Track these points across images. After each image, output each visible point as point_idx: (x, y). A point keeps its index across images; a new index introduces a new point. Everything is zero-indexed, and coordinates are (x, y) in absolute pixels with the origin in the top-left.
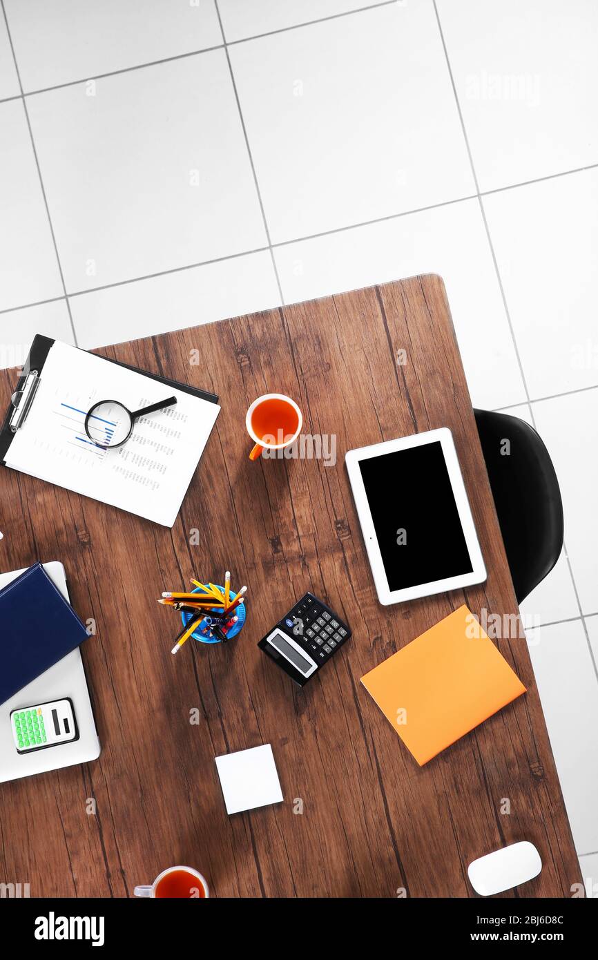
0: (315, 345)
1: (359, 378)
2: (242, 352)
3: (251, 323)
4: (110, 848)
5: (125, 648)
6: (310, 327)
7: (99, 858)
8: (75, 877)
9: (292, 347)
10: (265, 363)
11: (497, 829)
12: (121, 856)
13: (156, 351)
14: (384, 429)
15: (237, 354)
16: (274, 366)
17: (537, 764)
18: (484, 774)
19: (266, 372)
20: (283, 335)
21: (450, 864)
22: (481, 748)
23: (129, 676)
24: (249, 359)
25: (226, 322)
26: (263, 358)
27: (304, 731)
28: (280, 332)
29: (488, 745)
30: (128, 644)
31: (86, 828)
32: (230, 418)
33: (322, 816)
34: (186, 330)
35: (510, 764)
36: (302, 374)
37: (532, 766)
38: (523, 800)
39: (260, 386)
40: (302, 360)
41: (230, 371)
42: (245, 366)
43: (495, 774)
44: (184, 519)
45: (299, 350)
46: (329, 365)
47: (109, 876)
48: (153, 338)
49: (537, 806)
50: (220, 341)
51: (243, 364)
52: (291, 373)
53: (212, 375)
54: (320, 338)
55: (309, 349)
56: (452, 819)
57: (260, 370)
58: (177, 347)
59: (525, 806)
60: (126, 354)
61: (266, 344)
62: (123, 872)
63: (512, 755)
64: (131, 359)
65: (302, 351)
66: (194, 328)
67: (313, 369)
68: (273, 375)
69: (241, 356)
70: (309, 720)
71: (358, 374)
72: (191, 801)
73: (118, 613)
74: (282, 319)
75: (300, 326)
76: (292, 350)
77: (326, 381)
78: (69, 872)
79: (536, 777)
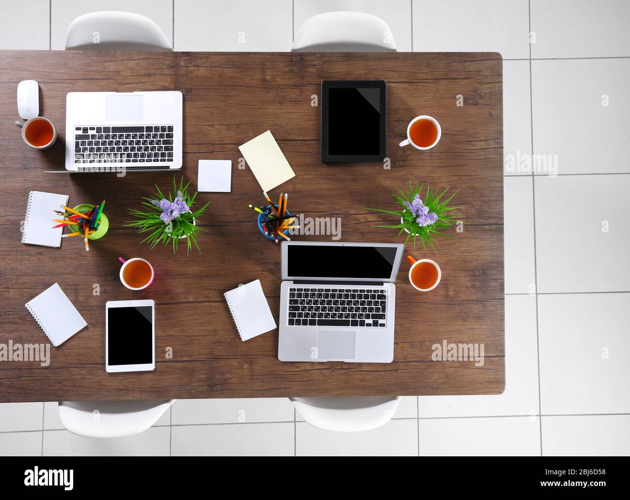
0: (479, 314)
1: (453, 336)
2: (484, 273)
3: (499, 281)
4: (227, 148)
5: (332, 175)
6: (489, 314)
7: (222, 140)
8: (216, 126)
9: (480, 301)
10: (474, 284)
11: (190, 359)
12: (221, 153)
13: (494, 224)
14: (422, 344)
15: (483, 270)
16: (472, 289)
17: (220, 389)
18: (221, 359)
19: (469, 284)
20: (488, 298)
21: (177, 330)
22: (235, 360)
23: (316, 175)
24: (479, 276)
25: (503, 267)
26: (477, 284)
27: (265, 265)
28: (490, 296)
29: (235, 364)
30: (334, 177)
31: (241, 136)
32: (448, 258)
33: (218, 266)
34: (503, 243)
35: (223, 374)
36: (464, 304)
37: (219, 386)
38: (203, 376)
39: (462, 279)
40: (471, 306)
41: (474, 264)
42: (475, 273)
43: (219, 364)
44: (396, 222)
45: (478, 305)
46: (465, 320)
47: (212, 144)
48: (503, 224)
49: (198, 383)
50: (492, 261)
51: (476, 272)
52: (466, 298)
53: (474, 253)
54: (482, 318)
55: (477, 311)
56: (201, 336)
57: (470, 281)
58: (495, 237)
59: (200, 377)
60: (497, 207)
61: (485, 287)
62: (213, 152)
63: (228, 376)
64: (493, 209)
65: (476, 306)
66: (503, 248)
67: (465, 311)
68: (467, 287)
69: (482, 271)
70: (270, 269)
71: (457, 336)
72: (241, 196)
73: (352, 175)
74: (497, 299)
75: (491, 308)
76: (478, 301)
77: (457, 317)
78: (220, 123)
79: (213, 387)
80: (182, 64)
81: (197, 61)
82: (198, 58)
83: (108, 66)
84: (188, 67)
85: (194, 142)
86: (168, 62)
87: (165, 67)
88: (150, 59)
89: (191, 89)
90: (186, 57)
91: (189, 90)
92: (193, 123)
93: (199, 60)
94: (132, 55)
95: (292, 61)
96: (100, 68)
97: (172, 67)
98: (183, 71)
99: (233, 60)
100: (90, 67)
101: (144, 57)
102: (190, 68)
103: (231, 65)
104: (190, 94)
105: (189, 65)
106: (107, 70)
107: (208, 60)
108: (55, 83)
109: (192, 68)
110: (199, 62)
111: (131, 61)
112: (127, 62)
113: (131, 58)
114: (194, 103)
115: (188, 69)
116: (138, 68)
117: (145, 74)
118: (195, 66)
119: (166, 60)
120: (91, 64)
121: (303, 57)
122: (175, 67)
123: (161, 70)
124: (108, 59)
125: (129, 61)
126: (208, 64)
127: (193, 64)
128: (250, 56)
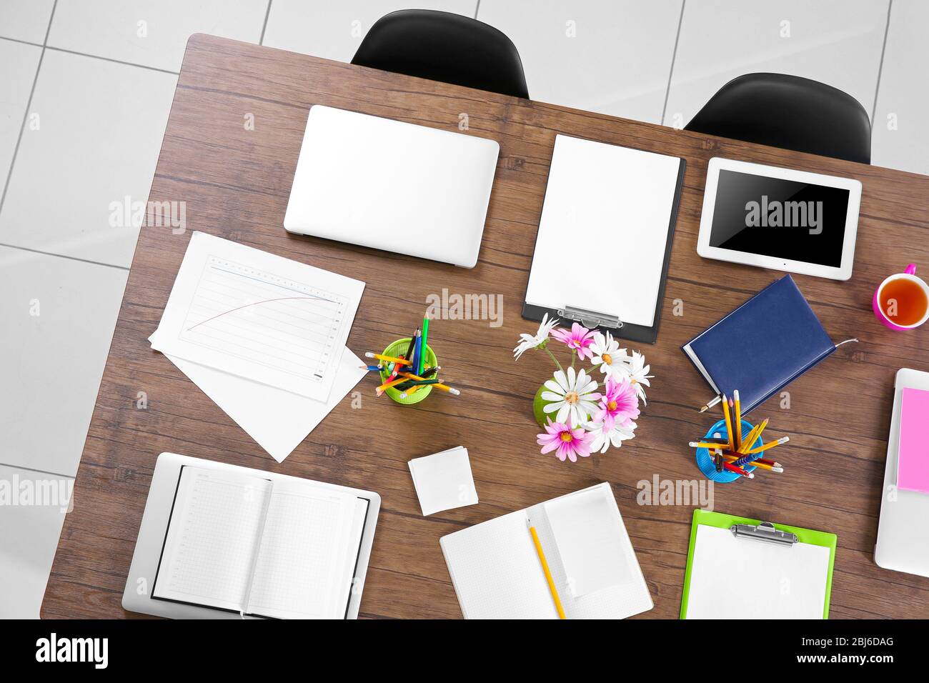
80: (516, 117)
81: (542, 118)
82: (544, 113)
83: (393, 99)
84: (524, 124)
85: (514, 250)
86: (492, 111)
87: (486, 116)
88: (463, 100)
89: (523, 161)
90: (524, 108)
91: (520, 162)
92: (517, 217)
93: (545, 116)
94: (436, 88)
95: (699, 148)
96: (381, 98)
97: (498, 119)
98: (515, 129)
99: (600, 127)
100: (364, 93)
101: (455, 94)
102: (527, 127)
103: (596, 134)
104: (520, 169)
105: (527, 122)
106: (390, 104)
107: (560, 119)
108: (302, 108)
109: (531, 127)
110: (544, 120)
111: (433, 97)
112: (425, 97)
113: (434, 91)
114: (524, 185)
115: (523, 128)
116: (442, 110)
117: (452, 123)
118: (536, 125)
119: (490, 106)
120: (367, 89)
121: (719, 145)
122: (502, 120)
123: (478, 120)
124: (397, 87)
125: (429, 97)
126: (557, 125)
127: (534, 121)
128: (631, 126)
